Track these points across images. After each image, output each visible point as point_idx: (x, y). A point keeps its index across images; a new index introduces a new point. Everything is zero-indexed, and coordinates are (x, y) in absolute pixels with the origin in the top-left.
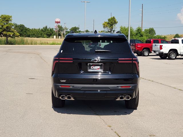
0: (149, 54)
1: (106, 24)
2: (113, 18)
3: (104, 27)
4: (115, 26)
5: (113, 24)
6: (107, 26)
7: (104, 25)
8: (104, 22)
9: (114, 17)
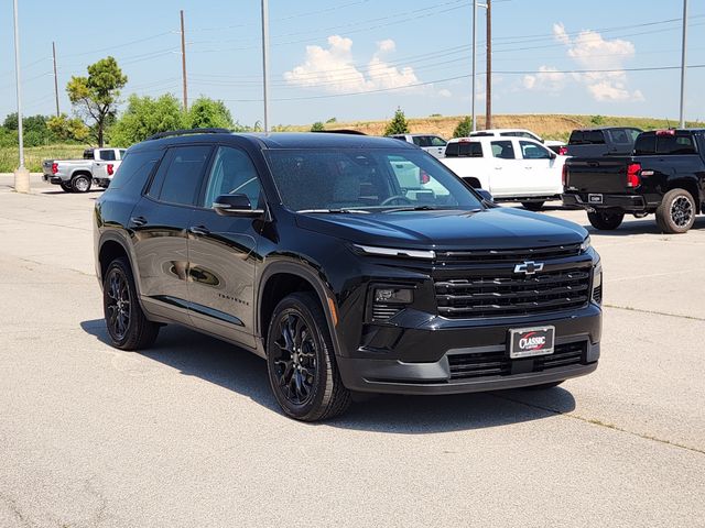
1: (81, 89)
2: (110, 65)
3: (74, 99)
4: (118, 94)
5: (111, 88)
6: (85, 95)
7: (74, 90)
8: (72, 80)
9: (112, 62)
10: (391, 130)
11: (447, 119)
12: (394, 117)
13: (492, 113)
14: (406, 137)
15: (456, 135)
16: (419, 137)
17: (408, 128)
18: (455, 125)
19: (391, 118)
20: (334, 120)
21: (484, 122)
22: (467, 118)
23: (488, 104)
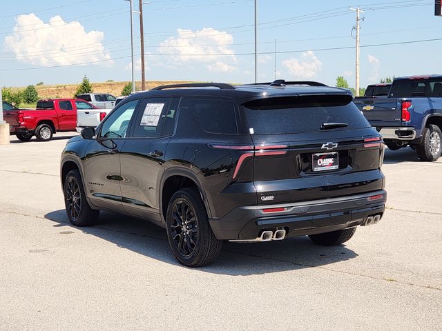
0: (52, 135)
10: (81, 91)
11: (118, 84)
12: (82, 82)
13: (146, 80)
14: (91, 95)
15: (123, 94)
16: (99, 96)
17: (91, 89)
18: (122, 88)
19: (80, 83)
20: (41, 83)
21: (140, 86)
22: (130, 83)
23: (143, 75)
